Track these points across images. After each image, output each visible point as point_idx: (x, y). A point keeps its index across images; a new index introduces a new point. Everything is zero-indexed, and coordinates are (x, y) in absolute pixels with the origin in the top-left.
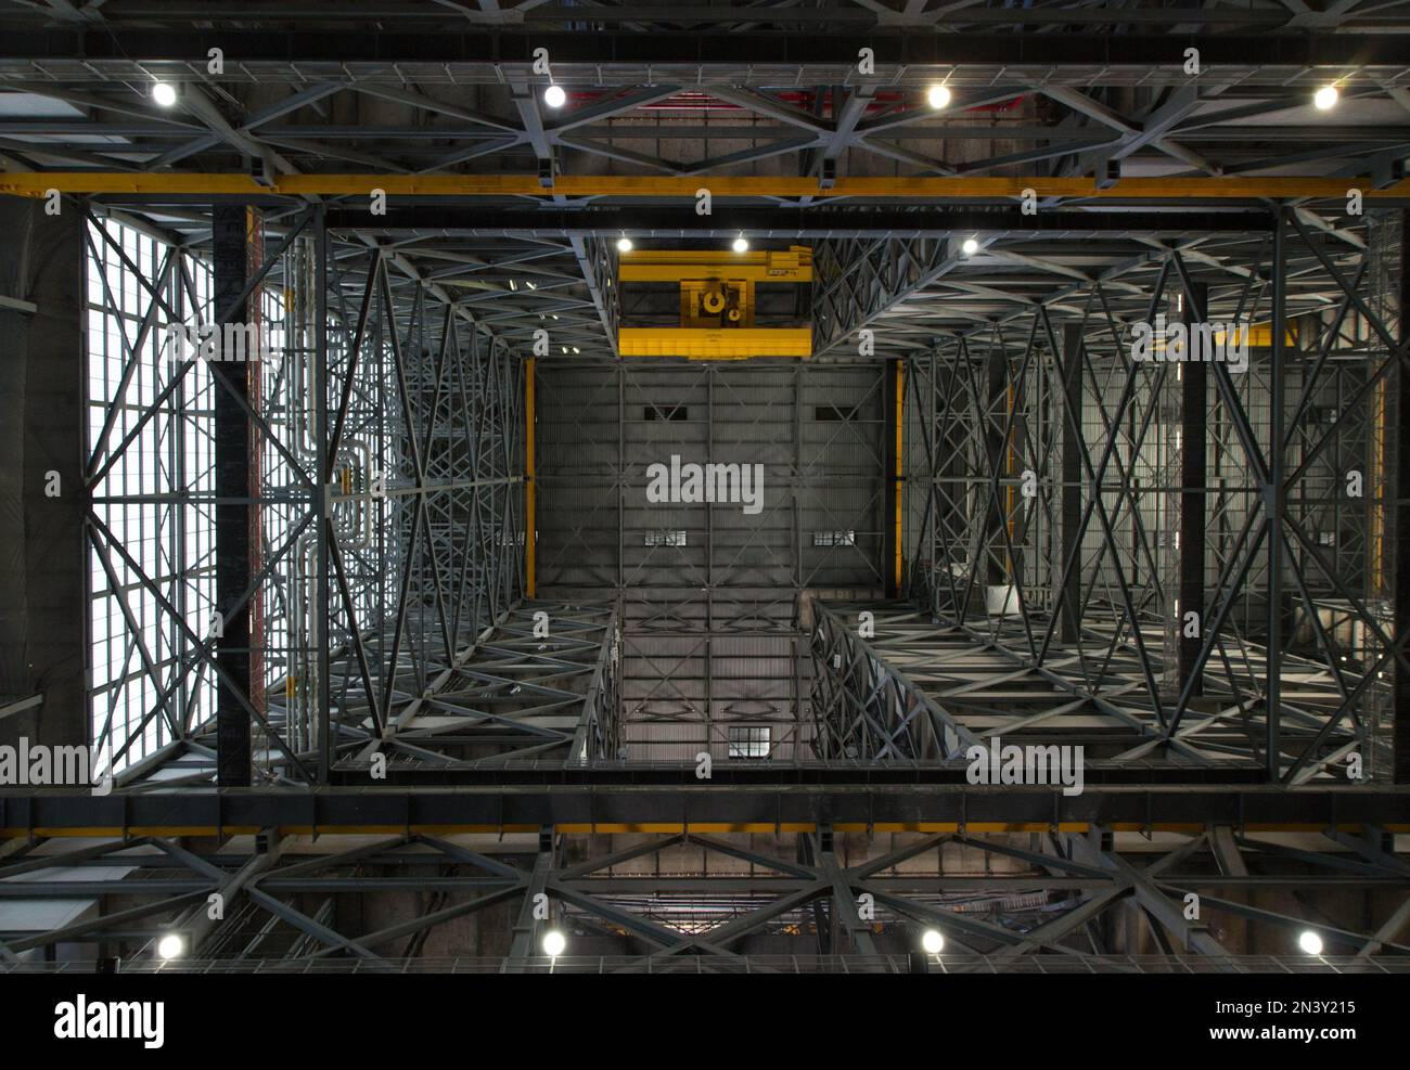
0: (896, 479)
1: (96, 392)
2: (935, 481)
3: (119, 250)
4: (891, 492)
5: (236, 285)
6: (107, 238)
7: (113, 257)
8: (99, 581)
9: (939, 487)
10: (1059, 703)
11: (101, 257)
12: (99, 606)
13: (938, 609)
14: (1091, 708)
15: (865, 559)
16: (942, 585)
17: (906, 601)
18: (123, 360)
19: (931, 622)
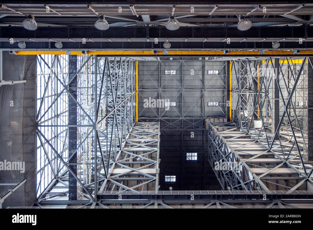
0: (230, 91)
1: (38, 96)
2: (240, 94)
3: (44, 60)
4: (228, 94)
5: (74, 71)
6: (41, 58)
7: (43, 63)
8: (39, 144)
9: (241, 95)
10: (278, 163)
11: (40, 62)
12: (38, 150)
13: (241, 127)
14: (285, 166)
15: (221, 109)
16: (243, 120)
17: (232, 123)
18: (45, 86)
19: (239, 131)
